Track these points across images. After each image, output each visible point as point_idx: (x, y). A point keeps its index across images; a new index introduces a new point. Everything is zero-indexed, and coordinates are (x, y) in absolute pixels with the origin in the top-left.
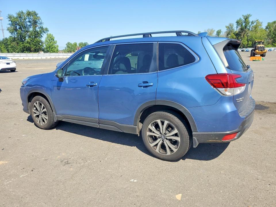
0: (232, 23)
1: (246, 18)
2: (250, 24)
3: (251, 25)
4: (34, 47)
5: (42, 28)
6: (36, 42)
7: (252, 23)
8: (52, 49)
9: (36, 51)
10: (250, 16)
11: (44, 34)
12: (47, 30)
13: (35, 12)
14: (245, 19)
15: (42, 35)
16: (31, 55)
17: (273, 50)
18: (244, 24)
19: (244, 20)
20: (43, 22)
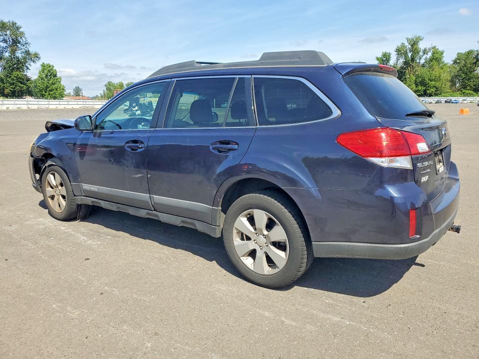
0: (388, 51)
1: (414, 43)
2: (421, 53)
3: (422, 56)
4: (11, 87)
5: (28, 53)
6: (15, 78)
7: (425, 52)
8: (51, 93)
9: (16, 94)
10: (421, 40)
11: (32, 63)
12: (37, 56)
13: (14, 24)
14: (412, 46)
15: (29, 66)
16: (13, 103)
17: (460, 102)
18: (410, 54)
19: (410, 47)
20: (29, 41)
